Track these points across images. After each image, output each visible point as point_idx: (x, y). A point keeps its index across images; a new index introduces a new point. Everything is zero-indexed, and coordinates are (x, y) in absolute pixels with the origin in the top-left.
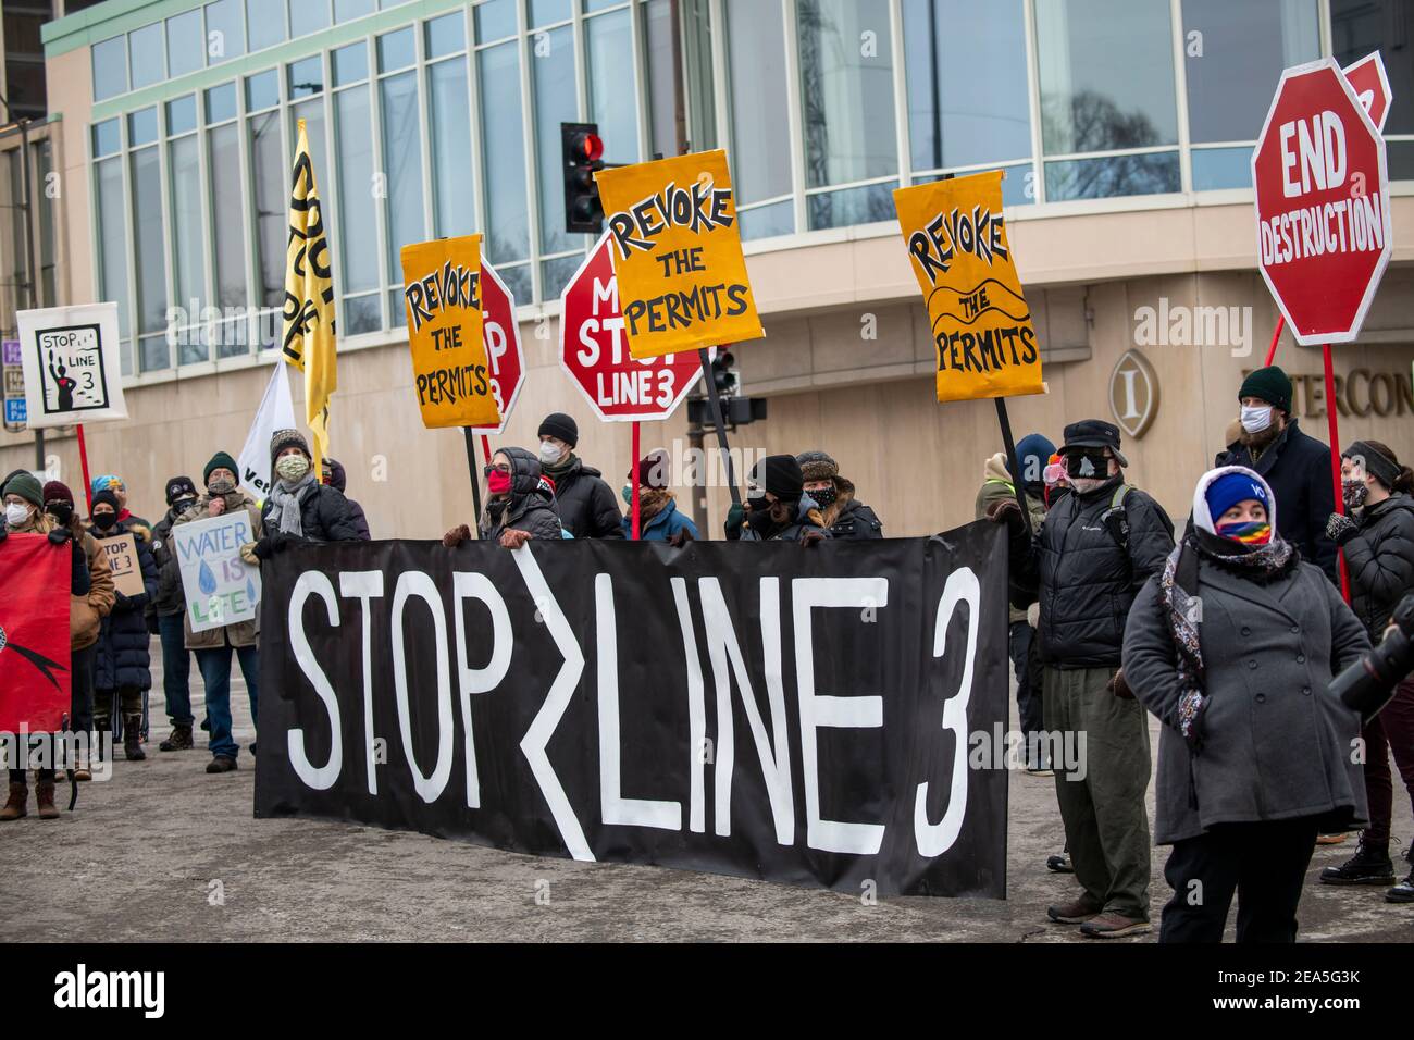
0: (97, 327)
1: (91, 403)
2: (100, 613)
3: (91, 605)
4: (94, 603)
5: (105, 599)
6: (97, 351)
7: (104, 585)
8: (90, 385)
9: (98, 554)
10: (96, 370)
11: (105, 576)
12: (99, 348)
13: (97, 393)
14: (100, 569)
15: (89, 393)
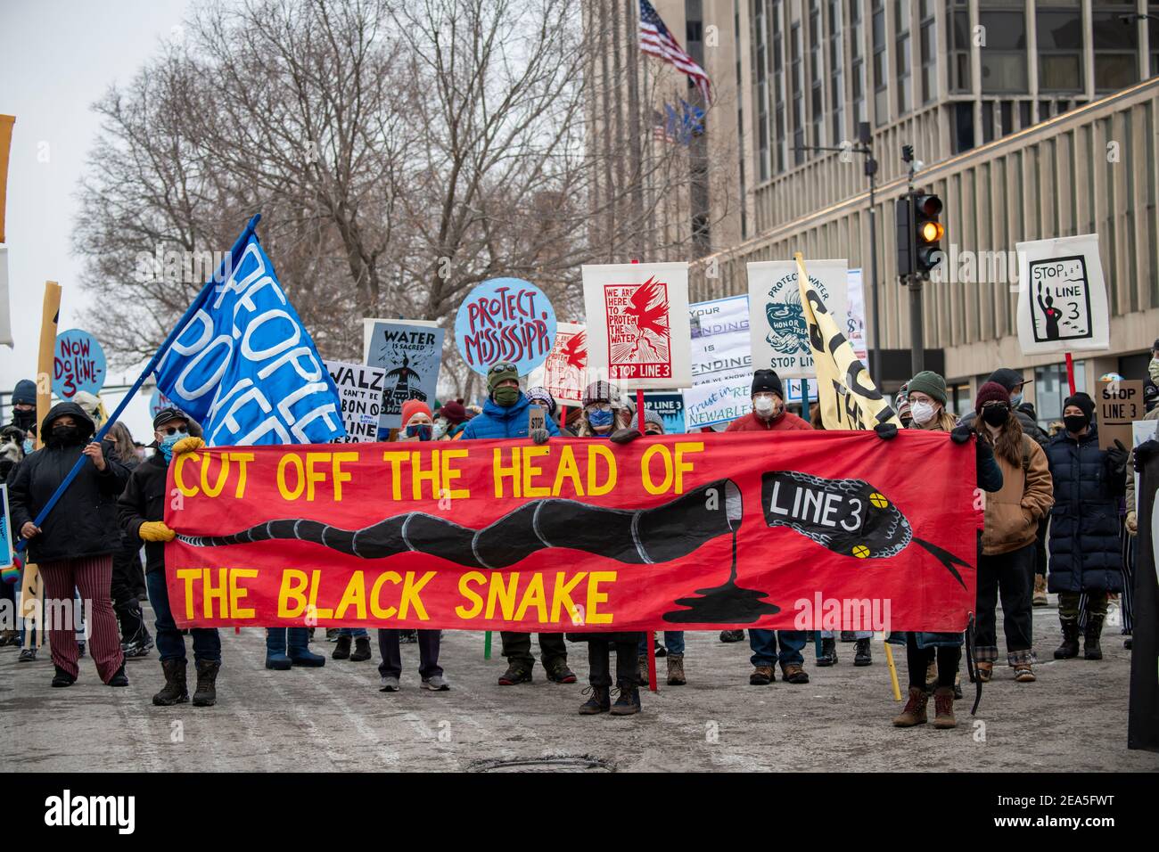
0: (1081, 258)
1: (1075, 332)
2: (1033, 516)
3: (1023, 507)
4: (1026, 505)
5: (1038, 501)
6: (1082, 282)
7: (1039, 487)
8: (1075, 315)
9: (1035, 454)
10: (1081, 300)
11: (1040, 477)
12: (1085, 279)
13: (1082, 323)
14: (1035, 471)
15: (1074, 322)
